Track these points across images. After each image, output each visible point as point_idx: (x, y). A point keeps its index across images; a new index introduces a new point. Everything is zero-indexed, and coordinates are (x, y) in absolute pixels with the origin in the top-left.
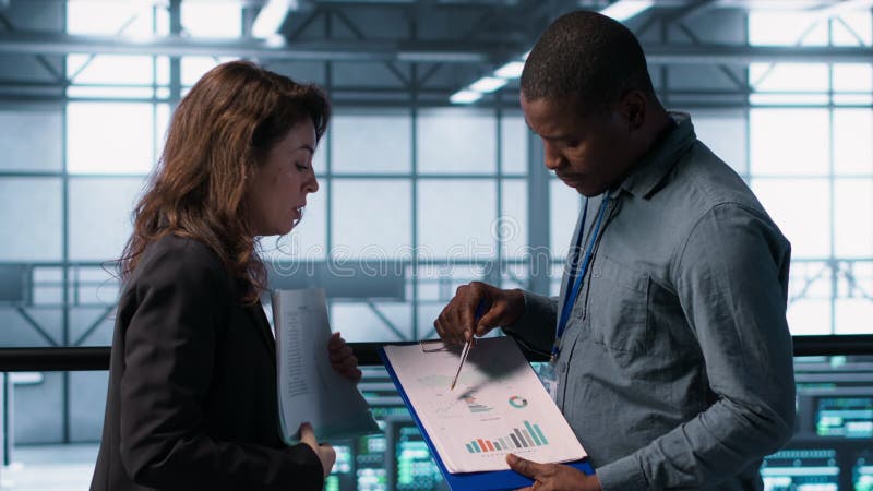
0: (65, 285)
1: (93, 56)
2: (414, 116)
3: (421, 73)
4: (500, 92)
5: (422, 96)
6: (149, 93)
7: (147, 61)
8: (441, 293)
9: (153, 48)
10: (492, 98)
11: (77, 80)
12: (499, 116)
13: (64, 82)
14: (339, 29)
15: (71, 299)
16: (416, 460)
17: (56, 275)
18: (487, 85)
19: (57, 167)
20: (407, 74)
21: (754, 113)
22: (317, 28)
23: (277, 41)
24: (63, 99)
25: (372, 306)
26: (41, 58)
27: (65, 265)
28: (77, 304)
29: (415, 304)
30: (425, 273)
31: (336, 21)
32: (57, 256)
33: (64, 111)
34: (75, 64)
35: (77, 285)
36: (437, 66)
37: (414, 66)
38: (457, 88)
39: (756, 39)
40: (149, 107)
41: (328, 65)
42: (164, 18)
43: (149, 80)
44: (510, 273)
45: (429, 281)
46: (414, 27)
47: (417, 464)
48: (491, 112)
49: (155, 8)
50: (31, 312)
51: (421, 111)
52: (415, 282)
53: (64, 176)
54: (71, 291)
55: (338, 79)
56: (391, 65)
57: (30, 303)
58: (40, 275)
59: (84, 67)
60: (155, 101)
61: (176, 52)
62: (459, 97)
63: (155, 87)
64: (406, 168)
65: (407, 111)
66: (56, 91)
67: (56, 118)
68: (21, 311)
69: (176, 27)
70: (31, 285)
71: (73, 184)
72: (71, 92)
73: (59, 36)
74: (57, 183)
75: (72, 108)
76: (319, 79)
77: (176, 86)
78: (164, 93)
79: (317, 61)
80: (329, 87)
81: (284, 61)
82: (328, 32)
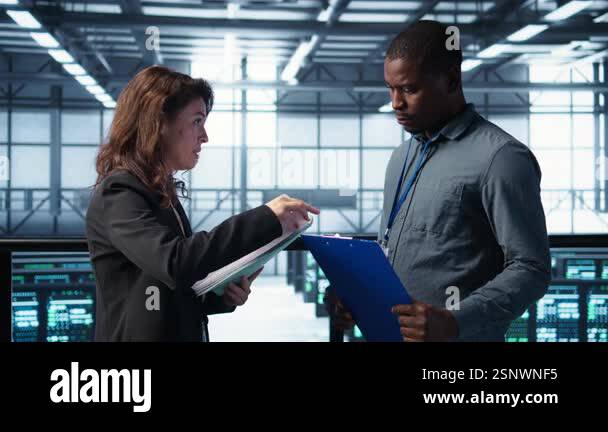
2: (361, 118)
3: (365, 97)
5: (365, 109)
6: (231, 107)
7: (230, 91)
8: (375, 206)
9: (233, 85)
14: (324, 76)
15: (192, 207)
20: (357, 96)
21: (532, 117)
22: (313, 76)
23: (294, 82)
25: (339, 211)
28: (195, 209)
29: (361, 210)
30: (366, 195)
31: (323, 71)
35: (196, 200)
36: (373, 94)
37: (361, 94)
38: (382, 104)
39: (533, 79)
40: (231, 114)
41: (319, 94)
42: (239, 72)
43: (231, 101)
45: (368, 199)
46: (361, 75)
49: (234, 66)
51: (365, 116)
52: (361, 200)
54: (193, 203)
55: (324, 100)
56: (349, 94)
60: (234, 111)
61: (244, 87)
62: (384, 109)
63: (234, 104)
64: (357, 144)
65: (358, 116)
69: (244, 76)
76: (314, 101)
77: (244, 104)
78: (239, 107)
79: (312, 92)
80: (319, 104)
81: (297, 92)
82: (319, 78)
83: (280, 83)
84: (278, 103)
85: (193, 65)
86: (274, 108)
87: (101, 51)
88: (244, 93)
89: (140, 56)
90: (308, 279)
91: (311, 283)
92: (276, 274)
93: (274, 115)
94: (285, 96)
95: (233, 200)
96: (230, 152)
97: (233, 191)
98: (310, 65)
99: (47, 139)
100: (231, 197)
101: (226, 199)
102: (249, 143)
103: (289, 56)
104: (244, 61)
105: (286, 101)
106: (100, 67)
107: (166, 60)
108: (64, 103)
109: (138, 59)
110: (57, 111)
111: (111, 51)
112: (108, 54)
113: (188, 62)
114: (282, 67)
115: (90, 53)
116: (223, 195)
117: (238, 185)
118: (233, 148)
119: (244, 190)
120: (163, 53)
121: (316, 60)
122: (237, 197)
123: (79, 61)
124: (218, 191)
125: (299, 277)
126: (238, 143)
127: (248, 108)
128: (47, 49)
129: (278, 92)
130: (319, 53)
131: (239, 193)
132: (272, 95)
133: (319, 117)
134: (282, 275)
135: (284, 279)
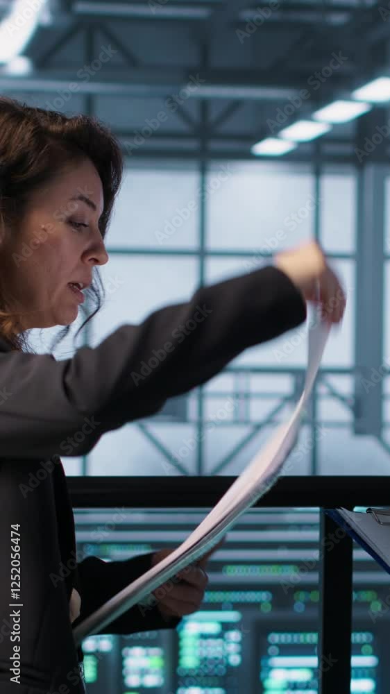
2: (203, 171)
3: (214, 114)
4: (319, 141)
5: (215, 145)
8: (236, 411)
10: (308, 149)
12: (318, 173)
16: (204, 637)
18: (303, 131)
20: (194, 113)
22: (75, 50)
23: (21, 66)
25: (142, 428)
29: (201, 426)
31: (101, 41)
36: (236, 105)
37: (204, 104)
38: (262, 135)
41: (89, 100)
44: (328, 386)
45: (220, 395)
46: (205, 52)
47: (205, 642)
48: (308, 167)
51: (213, 165)
52: (200, 397)
62: (267, 147)
64: (191, 242)
65: (194, 164)
79: (74, 95)
82: (90, 56)
98: (66, 21)
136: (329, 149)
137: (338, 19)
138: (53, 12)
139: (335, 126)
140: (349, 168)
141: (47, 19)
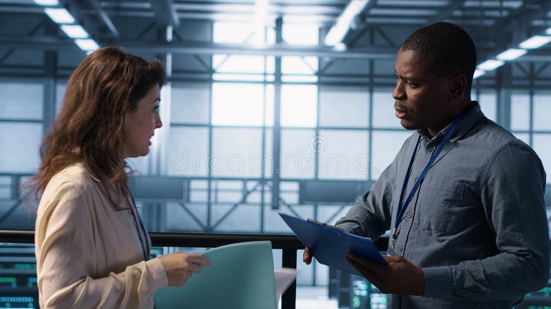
0: (209, 191)
1: (229, 55)
6: (261, 78)
7: (261, 59)
9: (265, 52)
11: (218, 70)
12: (478, 93)
13: (211, 71)
14: (379, 40)
15: (213, 199)
17: (204, 184)
19: (206, 121)
22: (365, 39)
23: (341, 47)
24: (210, 81)
26: (197, 57)
27: (210, 179)
28: (216, 202)
31: (377, 35)
32: (204, 173)
33: (211, 88)
34: (218, 61)
35: (217, 191)
40: (261, 86)
41: (372, 62)
42: (272, 34)
43: (262, 71)
49: (266, 28)
50: (189, 207)
53: (210, 127)
54: (213, 195)
55: (378, 70)
57: (188, 201)
58: (194, 184)
59: (223, 62)
60: (265, 83)
61: (278, 54)
63: (265, 74)
66: (206, 76)
67: (205, 92)
68: (182, 205)
69: (279, 39)
70: (189, 190)
71: (215, 131)
72: (215, 77)
73: (209, 44)
74: (205, 131)
75: (215, 86)
76: (366, 70)
77: (278, 74)
78: (271, 78)
79: (364, 59)
80: (371, 75)
81: (344, 59)
82: (372, 42)
83: (322, 49)
84: (319, 74)
85: (217, 27)
86: (315, 79)
87: (105, 9)
88: (278, 61)
89: (151, 15)
90: (357, 292)
91: (361, 297)
92: (314, 284)
93: (314, 88)
94: (330, 64)
95: (263, 192)
96: (259, 133)
97: (262, 181)
98: (362, 26)
99: (39, 116)
100: (259, 188)
101: (254, 190)
102: (283, 123)
103: (336, 15)
104: (279, 22)
105: (331, 70)
106: (104, 29)
107: (183, 20)
108: (60, 72)
109: (149, 18)
110: (51, 82)
111: (118, 9)
112: (114, 13)
113: (210, 23)
114: (326, 28)
115: (93, 12)
116: (251, 185)
117: (269, 174)
118: (264, 128)
119: (277, 179)
120: (179, 11)
121: (370, 20)
122: (267, 188)
123: (80, 22)
124: (245, 180)
125: (344, 290)
126: (270, 123)
127: (284, 79)
128: (43, 7)
129: (320, 60)
130: (374, 11)
131: (270, 183)
132: (313, 63)
133: (371, 92)
134: (321, 286)
135: (325, 291)
136: (483, 82)
137: (489, 23)
138: (357, 23)
139: (487, 72)
140: (493, 91)
141: (354, 26)
